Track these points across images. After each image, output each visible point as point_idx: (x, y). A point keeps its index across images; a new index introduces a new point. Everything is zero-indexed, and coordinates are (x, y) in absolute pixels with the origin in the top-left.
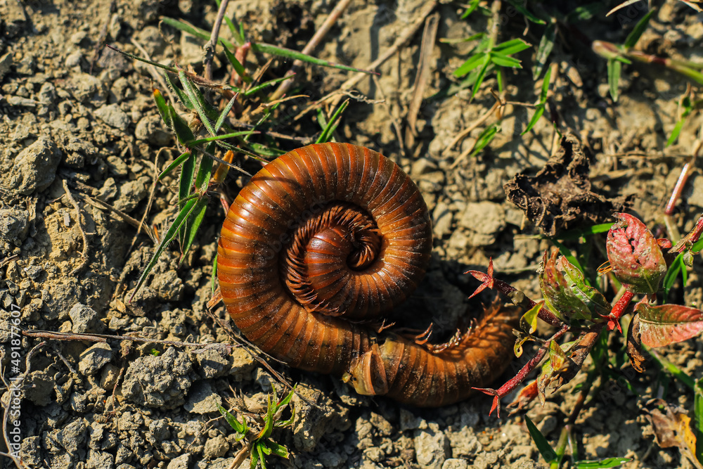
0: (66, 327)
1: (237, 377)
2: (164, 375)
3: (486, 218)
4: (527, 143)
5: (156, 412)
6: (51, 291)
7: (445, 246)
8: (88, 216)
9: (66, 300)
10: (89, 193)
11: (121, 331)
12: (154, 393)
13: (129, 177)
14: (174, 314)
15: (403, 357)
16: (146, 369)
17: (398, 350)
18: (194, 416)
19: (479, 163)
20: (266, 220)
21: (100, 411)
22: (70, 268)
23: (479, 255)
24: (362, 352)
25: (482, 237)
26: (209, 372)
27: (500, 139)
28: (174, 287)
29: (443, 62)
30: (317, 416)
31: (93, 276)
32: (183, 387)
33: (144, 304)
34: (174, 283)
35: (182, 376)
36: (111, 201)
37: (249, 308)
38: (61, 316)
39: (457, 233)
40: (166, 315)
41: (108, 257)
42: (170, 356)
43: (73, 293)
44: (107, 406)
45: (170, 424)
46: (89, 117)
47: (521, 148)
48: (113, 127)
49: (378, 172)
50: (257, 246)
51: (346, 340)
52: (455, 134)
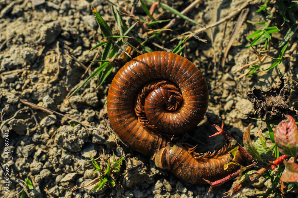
0: (40, 104)
1: (108, 146)
2: (73, 136)
3: (247, 107)
4: (273, 77)
5: (68, 151)
6: (38, 88)
7: (226, 115)
8: (64, 60)
9: (43, 93)
10: (69, 50)
11: (64, 113)
12: (67, 142)
13: (89, 48)
14: (89, 112)
15: (179, 155)
16: (66, 131)
17: (178, 152)
18: (84, 158)
19: (250, 81)
20: (130, 78)
21: (45, 144)
22: (49, 80)
23: (240, 123)
24: (161, 147)
25: (242, 115)
26: (95, 140)
27: (262, 72)
28: (93, 100)
29: (247, 31)
30: (135, 173)
31: (59, 86)
32: (80, 143)
33: (77, 104)
34: (94, 98)
35: (81, 138)
36: (77, 57)
37: (114, 114)
38: (39, 99)
39: (234, 111)
40: (86, 111)
41: (69, 80)
42: (77, 128)
43: (47, 91)
44: (48, 143)
45: (73, 158)
46: (81, 19)
47: (270, 79)
48: (89, 25)
49: (187, 72)
50: (124, 88)
51: (154, 140)
52: (243, 65)
